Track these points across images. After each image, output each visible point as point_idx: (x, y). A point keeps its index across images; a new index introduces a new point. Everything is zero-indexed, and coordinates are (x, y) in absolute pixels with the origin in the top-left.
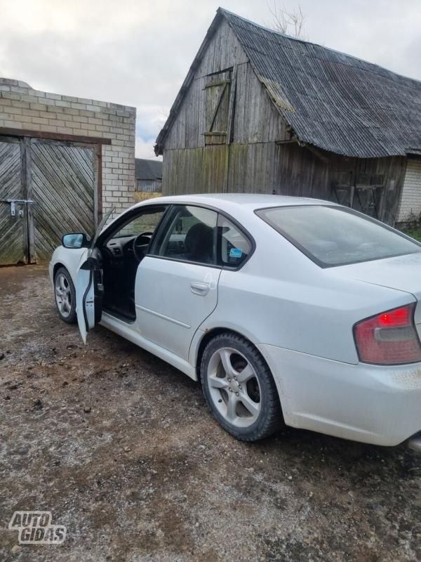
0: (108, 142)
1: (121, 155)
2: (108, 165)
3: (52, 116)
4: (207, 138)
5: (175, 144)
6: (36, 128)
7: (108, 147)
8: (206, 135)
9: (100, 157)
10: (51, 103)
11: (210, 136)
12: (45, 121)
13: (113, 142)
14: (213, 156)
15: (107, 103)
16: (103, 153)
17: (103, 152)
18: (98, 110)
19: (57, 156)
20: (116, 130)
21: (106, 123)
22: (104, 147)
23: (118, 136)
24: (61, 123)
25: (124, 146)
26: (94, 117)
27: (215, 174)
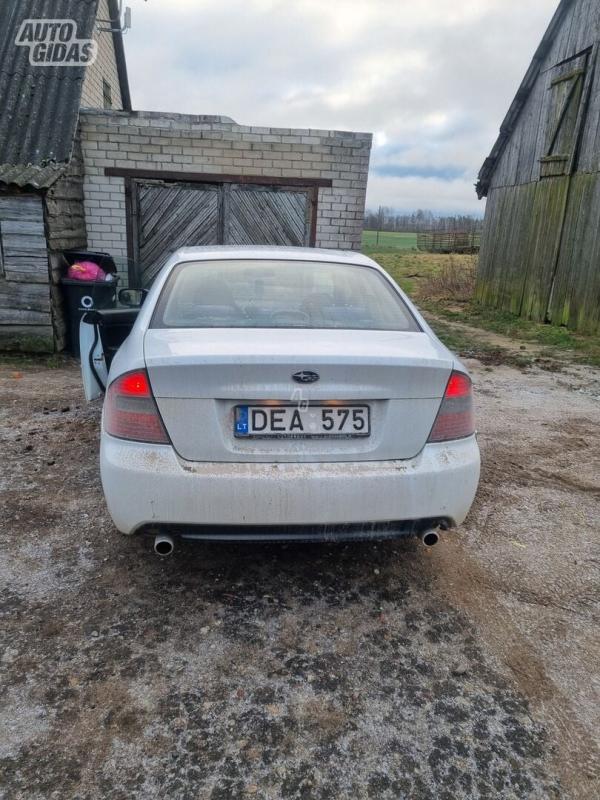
0: (328, 183)
1: (345, 200)
2: (325, 214)
3: (257, 155)
4: (545, 165)
5: (503, 179)
6: (237, 171)
7: (328, 191)
8: (543, 162)
9: (315, 203)
10: (257, 139)
11: (548, 162)
12: (248, 162)
13: (334, 183)
14: (548, 196)
15: (329, 132)
16: (319, 199)
17: (319, 197)
18: (316, 141)
19: (260, 205)
20: (339, 167)
21: (326, 158)
22: (321, 190)
23: (343, 174)
24: (268, 163)
25: (351, 188)
26: (312, 152)
27: (547, 224)
